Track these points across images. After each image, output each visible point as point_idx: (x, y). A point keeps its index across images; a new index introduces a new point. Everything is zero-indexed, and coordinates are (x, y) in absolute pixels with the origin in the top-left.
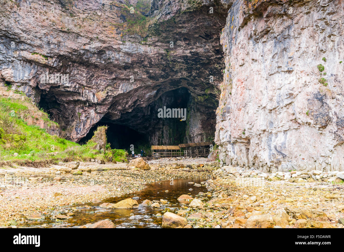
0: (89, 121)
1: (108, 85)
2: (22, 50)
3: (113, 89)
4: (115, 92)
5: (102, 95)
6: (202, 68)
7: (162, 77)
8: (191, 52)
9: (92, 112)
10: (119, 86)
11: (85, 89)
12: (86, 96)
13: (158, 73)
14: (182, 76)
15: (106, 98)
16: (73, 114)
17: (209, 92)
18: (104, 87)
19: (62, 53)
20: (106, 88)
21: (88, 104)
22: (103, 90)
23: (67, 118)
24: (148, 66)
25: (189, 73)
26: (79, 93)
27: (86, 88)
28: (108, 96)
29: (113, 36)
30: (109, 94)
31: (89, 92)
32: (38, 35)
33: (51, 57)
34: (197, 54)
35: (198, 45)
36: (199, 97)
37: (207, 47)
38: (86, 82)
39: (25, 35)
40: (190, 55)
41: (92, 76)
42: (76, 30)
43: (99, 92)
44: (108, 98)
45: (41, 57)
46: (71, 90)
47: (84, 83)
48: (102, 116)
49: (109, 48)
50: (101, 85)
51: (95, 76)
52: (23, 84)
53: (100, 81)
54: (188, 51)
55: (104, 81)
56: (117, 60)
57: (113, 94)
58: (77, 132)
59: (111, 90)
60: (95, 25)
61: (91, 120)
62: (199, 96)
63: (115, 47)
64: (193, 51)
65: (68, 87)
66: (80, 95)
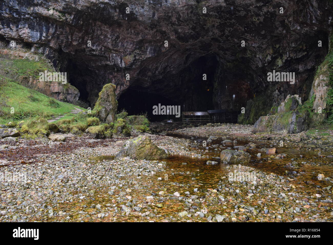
0: (119, 86)
1: (136, 49)
2: (37, 5)
3: (141, 52)
4: (143, 56)
5: (130, 59)
6: (236, 24)
7: (192, 37)
10: (147, 49)
11: (111, 53)
12: (113, 60)
13: (187, 33)
14: (213, 36)
15: (133, 62)
16: (104, 80)
17: (240, 56)
18: (131, 50)
19: (80, 8)
20: (133, 52)
21: (116, 69)
22: (130, 54)
23: (99, 84)
24: (177, 23)
25: (221, 32)
26: (106, 57)
27: (112, 51)
28: (135, 60)
30: (137, 58)
31: (116, 56)
33: (69, 13)
36: (228, 64)
38: (112, 45)
40: (224, 4)
41: (118, 37)
43: (127, 56)
44: (136, 62)
45: (58, 13)
46: (97, 53)
47: (111, 47)
49: (132, 1)
50: (128, 48)
51: (121, 38)
53: (126, 43)
55: (131, 43)
56: (141, 15)
57: (141, 58)
59: (138, 54)
61: (121, 86)
62: (228, 62)
65: (94, 50)
66: (107, 59)
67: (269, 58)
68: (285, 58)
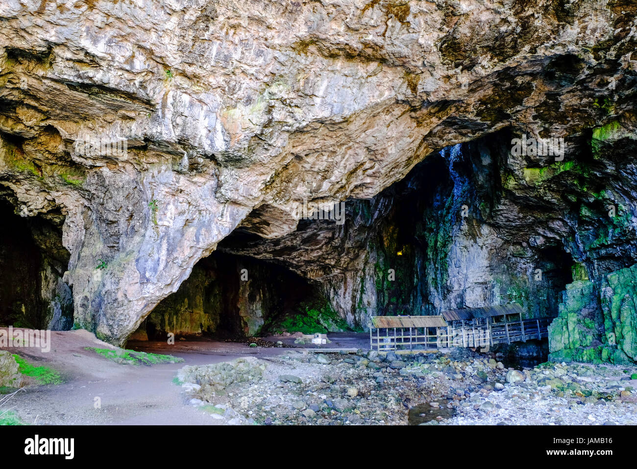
1: (273, 79)
3: (292, 95)
4: (298, 113)
5: (247, 117)
9: (204, 197)
10: (316, 86)
11: (173, 87)
12: (179, 121)
16: (134, 205)
18: (255, 83)
20: (261, 91)
22: (249, 101)
23: (113, 222)
26: (149, 103)
27: (178, 81)
28: (268, 124)
31: (192, 105)
36: (529, 172)
38: (182, 49)
41: (209, 14)
43: (235, 107)
44: (272, 133)
47: (171, 51)
48: (242, 213)
50: (245, 72)
51: (221, 19)
53: (240, 50)
55: (259, 54)
57: (290, 121)
58: (143, 276)
59: (283, 101)
61: (198, 231)
62: (531, 167)
65: (95, 62)
66: (153, 111)
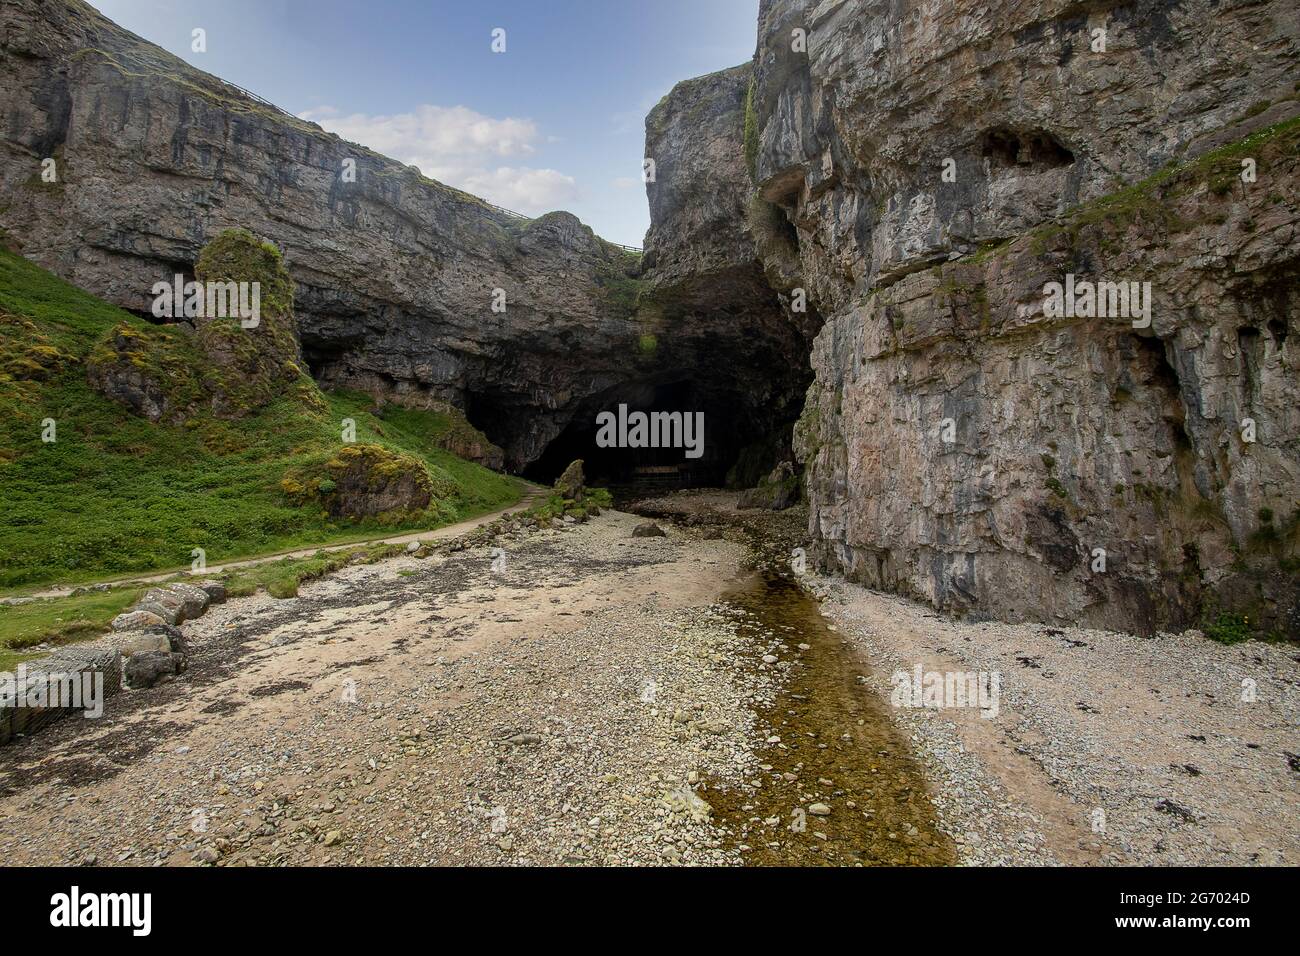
0: (544, 435)
1: (574, 382)
2: (446, 335)
3: (581, 387)
5: (564, 396)
6: (720, 355)
7: (657, 367)
8: (705, 332)
9: (548, 421)
12: (540, 399)
13: (651, 362)
14: (687, 366)
15: (570, 402)
16: (519, 425)
19: (506, 338)
21: (547, 411)
23: (510, 431)
25: (699, 361)
26: (530, 395)
28: (572, 397)
29: (584, 309)
30: (575, 395)
31: (544, 393)
32: (470, 311)
33: (490, 344)
34: (715, 334)
35: (717, 321)
37: (732, 324)
38: (541, 378)
39: (450, 313)
40: (703, 336)
41: (550, 369)
42: (529, 302)
43: (560, 392)
44: (573, 401)
45: (475, 345)
46: (518, 390)
47: (537, 380)
48: (564, 427)
49: (579, 328)
52: (446, 386)
53: (561, 376)
54: (702, 331)
55: (568, 376)
56: (591, 344)
57: (579, 397)
59: (577, 389)
60: (557, 293)
61: (546, 434)
63: (587, 326)
64: (709, 330)
65: (513, 387)
66: (530, 397)
67: (767, 395)
68: (789, 395)
